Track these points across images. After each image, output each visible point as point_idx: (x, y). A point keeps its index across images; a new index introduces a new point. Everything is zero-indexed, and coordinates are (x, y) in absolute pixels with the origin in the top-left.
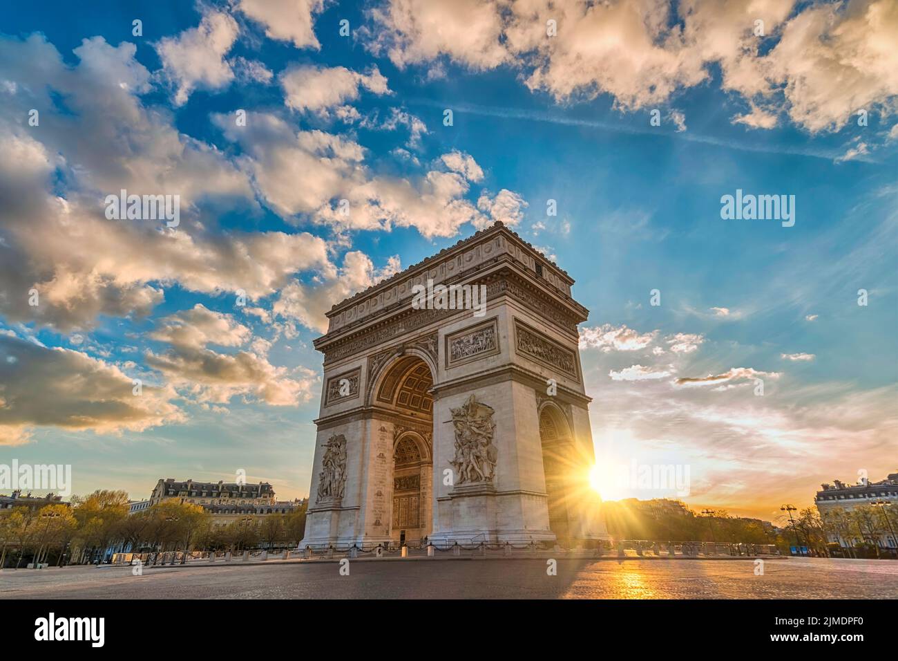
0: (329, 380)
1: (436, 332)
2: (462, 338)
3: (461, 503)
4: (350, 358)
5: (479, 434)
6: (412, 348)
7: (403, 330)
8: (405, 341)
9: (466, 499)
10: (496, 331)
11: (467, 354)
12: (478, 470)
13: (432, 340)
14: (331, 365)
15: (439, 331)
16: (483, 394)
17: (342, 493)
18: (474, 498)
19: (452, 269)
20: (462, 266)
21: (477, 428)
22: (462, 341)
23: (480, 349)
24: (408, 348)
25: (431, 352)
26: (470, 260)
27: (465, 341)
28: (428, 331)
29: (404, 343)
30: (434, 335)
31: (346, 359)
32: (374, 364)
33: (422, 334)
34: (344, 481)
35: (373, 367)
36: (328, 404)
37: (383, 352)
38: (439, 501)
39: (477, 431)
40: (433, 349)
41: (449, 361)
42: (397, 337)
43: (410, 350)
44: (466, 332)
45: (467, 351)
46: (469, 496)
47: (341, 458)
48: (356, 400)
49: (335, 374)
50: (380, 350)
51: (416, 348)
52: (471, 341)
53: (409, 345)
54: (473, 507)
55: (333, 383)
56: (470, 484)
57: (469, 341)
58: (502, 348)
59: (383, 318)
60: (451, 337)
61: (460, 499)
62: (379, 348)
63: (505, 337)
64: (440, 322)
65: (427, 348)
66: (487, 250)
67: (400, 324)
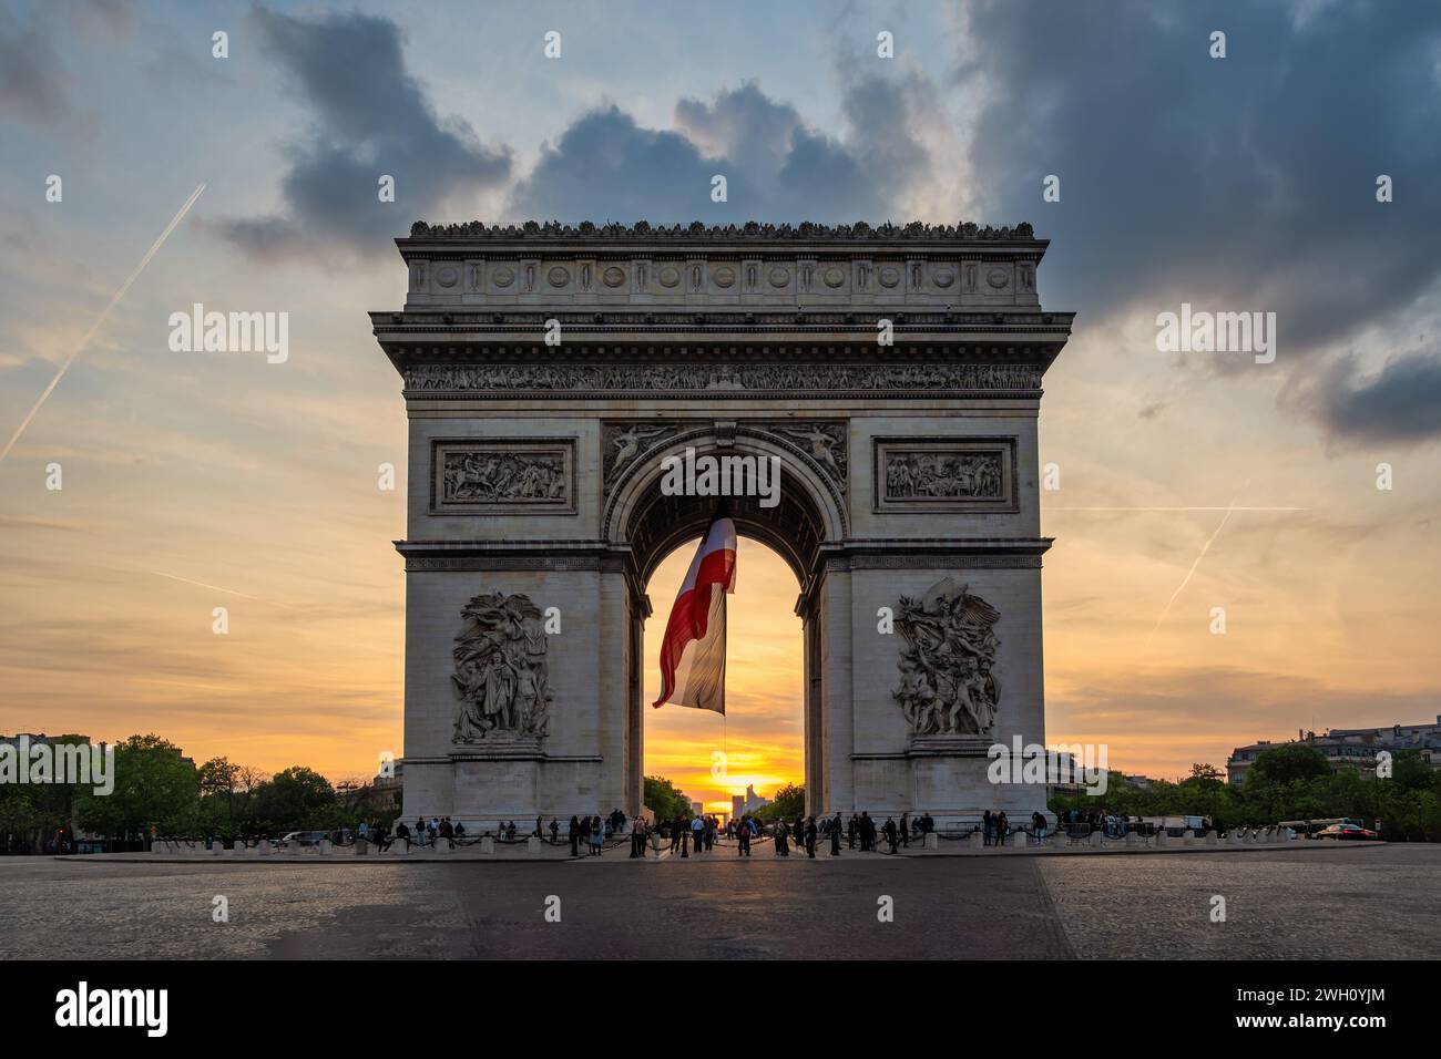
0: (436, 443)
1: (844, 421)
2: (916, 456)
3: (935, 766)
4: (523, 404)
5: (975, 654)
6: (759, 436)
7: (738, 386)
8: (741, 414)
9: (947, 760)
10: (1007, 465)
11: (931, 494)
12: (974, 714)
13: (825, 436)
14: (441, 405)
15: (852, 421)
16: (976, 581)
17: (544, 725)
18: (969, 759)
19: (893, 285)
20: (925, 290)
21: (969, 642)
22: (915, 463)
23: (965, 492)
24: (747, 434)
25: (822, 462)
26: (946, 286)
27: (922, 465)
28: (818, 414)
29: (738, 420)
30: (835, 427)
31: (513, 404)
32: (625, 443)
33: (798, 414)
34: (549, 700)
35: (617, 450)
36: (439, 507)
37: (659, 422)
38: (854, 759)
39: (970, 648)
40: (831, 459)
41: (882, 495)
42: (710, 398)
43: (750, 441)
44: (927, 447)
45: (931, 487)
46: (955, 756)
47: (532, 651)
48: (567, 520)
49: (461, 433)
50: (652, 414)
51: (771, 440)
52: (939, 469)
53: (754, 429)
54: (964, 774)
55: (450, 456)
56: (954, 737)
57: (933, 467)
58: (1023, 503)
59: (680, 337)
60: (888, 446)
61: (936, 759)
62: (647, 409)
63: (1030, 484)
64: (860, 404)
65: (810, 451)
66: (998, 281)
67: (725, 368)
